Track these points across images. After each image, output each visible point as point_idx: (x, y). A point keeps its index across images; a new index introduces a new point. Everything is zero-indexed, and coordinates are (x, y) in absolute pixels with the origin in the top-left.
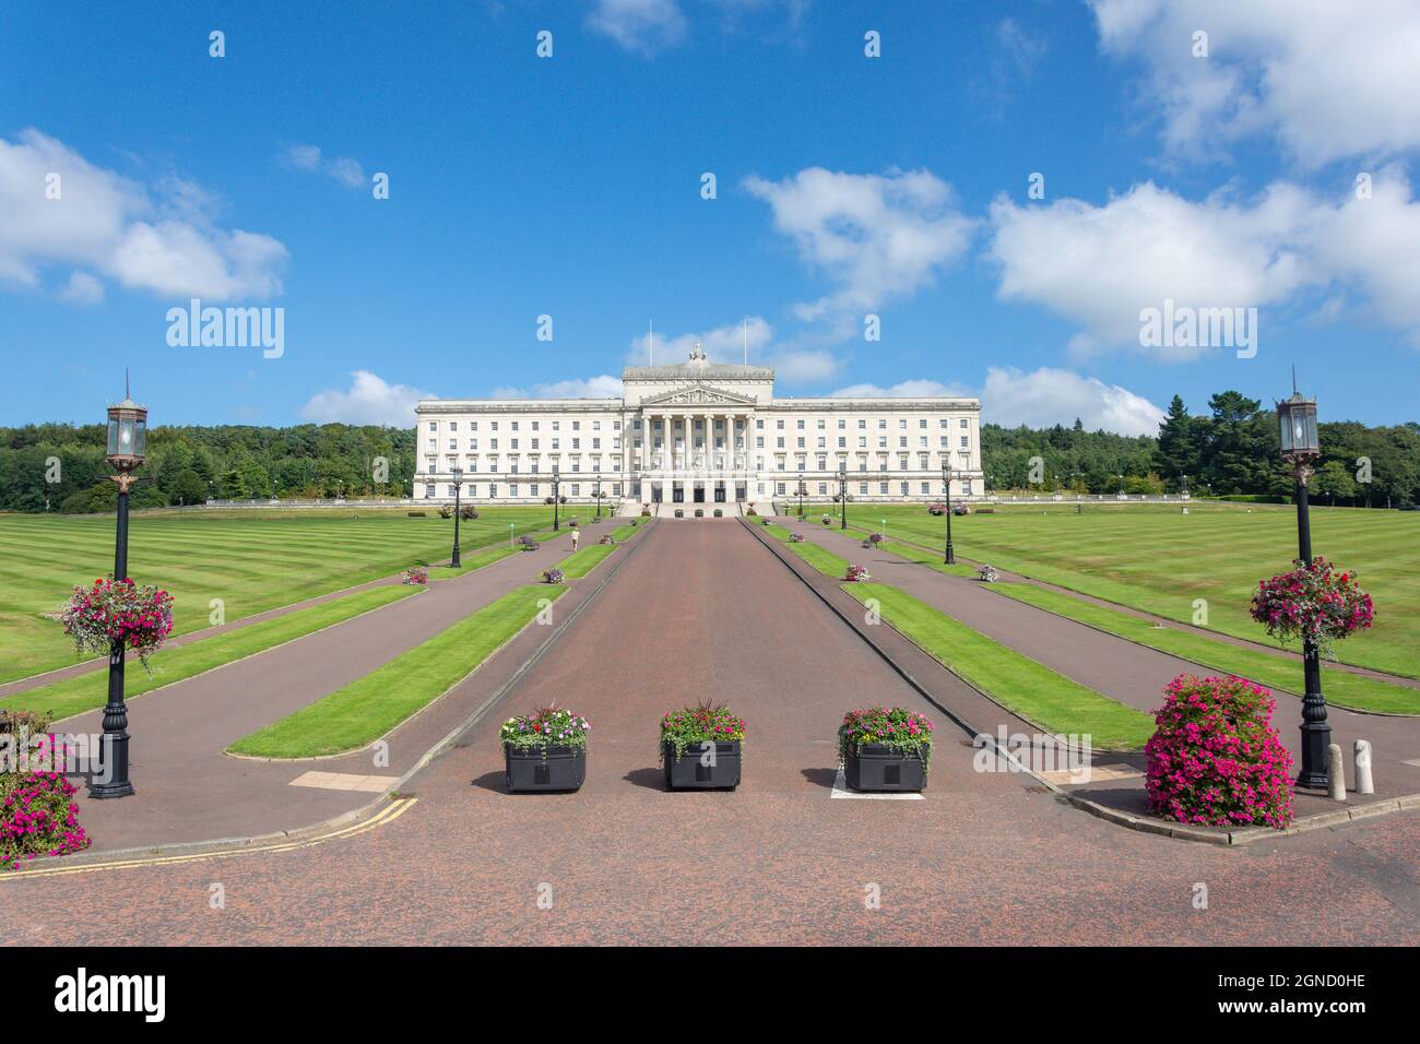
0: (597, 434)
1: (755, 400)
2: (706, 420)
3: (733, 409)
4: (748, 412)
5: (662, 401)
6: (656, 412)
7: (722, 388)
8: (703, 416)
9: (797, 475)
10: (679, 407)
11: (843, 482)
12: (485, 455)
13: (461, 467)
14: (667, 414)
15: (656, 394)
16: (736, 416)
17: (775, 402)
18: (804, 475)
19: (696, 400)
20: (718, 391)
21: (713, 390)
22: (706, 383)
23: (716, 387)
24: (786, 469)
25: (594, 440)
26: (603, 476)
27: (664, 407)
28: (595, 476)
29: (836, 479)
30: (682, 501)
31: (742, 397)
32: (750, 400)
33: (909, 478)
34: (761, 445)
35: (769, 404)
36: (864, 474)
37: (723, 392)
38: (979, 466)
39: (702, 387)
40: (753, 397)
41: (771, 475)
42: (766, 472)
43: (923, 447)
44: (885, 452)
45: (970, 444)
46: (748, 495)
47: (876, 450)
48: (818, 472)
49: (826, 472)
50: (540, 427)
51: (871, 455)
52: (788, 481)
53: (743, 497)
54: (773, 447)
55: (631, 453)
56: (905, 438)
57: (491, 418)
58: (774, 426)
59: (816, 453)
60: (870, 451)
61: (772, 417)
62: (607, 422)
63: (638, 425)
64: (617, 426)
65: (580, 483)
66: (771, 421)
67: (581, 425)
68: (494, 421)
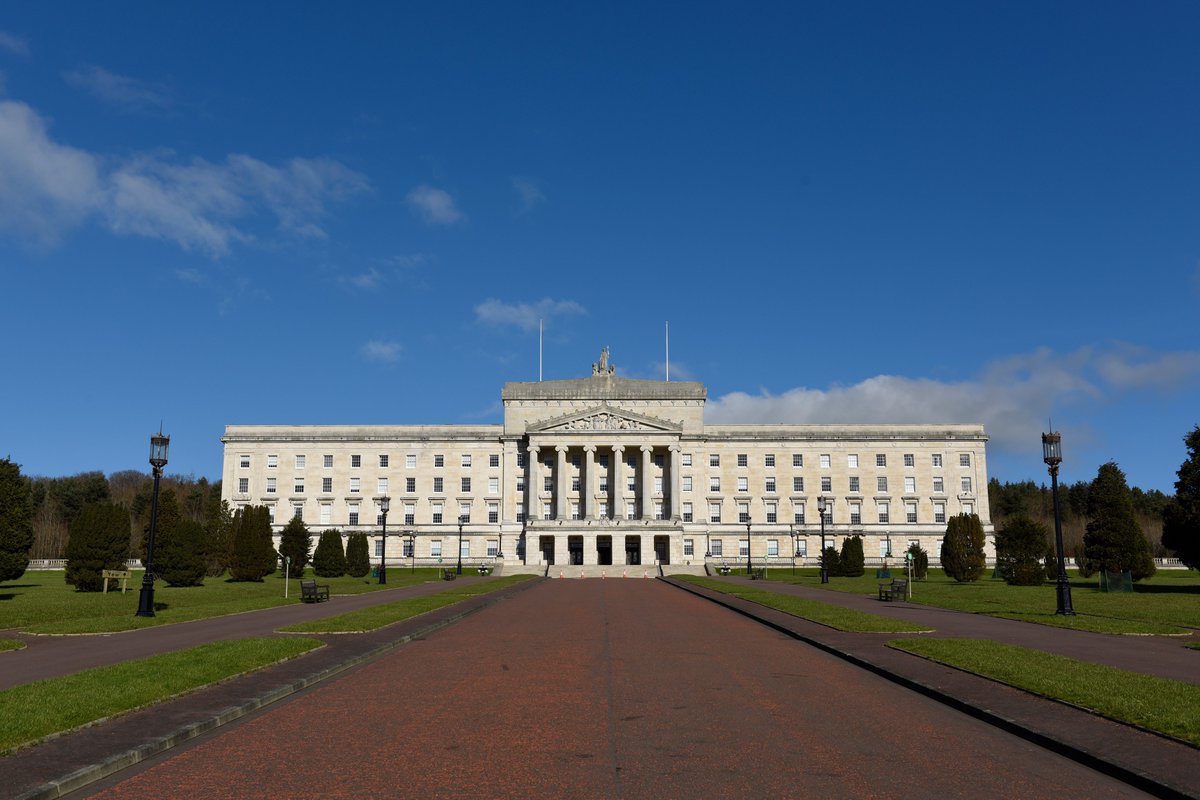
0: (467, 472)
1: (680, 427)
2: (613, 453)
3: (650, 438)
4: (672, 443)
5: (558, 425)
6: (547, 441)
7: (636, 411)
8: (610, 447)
9: (740, 529)
10: (578, 435)
14: (562, 444)
15: (547, 418)
16: (655, 447)
17: (707, 430)
19: (602, 426)
20: (630, 413)
21: (624, 413)
22: (615, 404)
23: (628, 409)
25: (464, 479)
27: (556, 434)
28: (464, 529)
29: (792, 533)
30: (581, 563)
31: (662, 422)
32: (674, 425)
33: (893, 533)
34: (689, 487)
35: (699, 432)
36: (829, 528)
37: (635, 415)
39: (611, 409)
40: (678, 423)
41: (703, 528)
42: (696, 524)
43: (909, 491)
44: (857, 498)
45: (974, 487)
46: (671, 555)
47: (845, 496)
48: (768, 525)
49: (777, 525)
50: (390, 462)
51: (839, 501)
52: (726, 537)
53: (664, 558)
54: (706, 490)
55: (512, 498)
56: (886, 478)
57: (324, 451)
58: (705, 462)
59: (765, 499)
60: (837, 496)
61: (703, 449)
62: (482, 456)
63: (522, 460)
64: (494, 461)
65: (442, 537)
66: (703, 455)
67: (446, 459)
68: (328, 454)
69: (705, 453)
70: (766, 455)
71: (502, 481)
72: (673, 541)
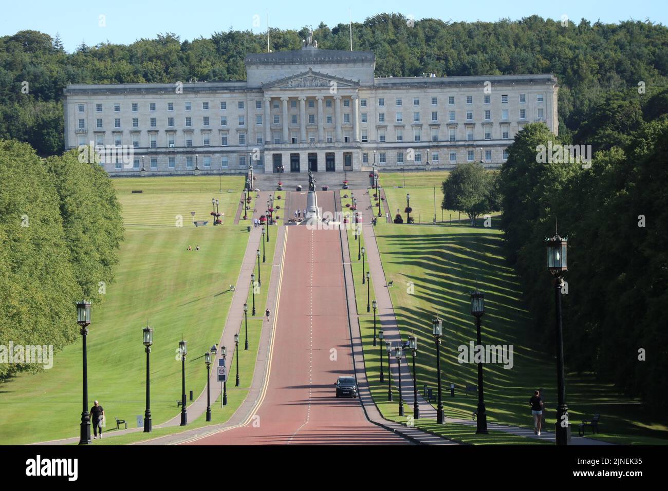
1: (358, 83)
2: (317, 100)
4: (353, 94)
5: (280, 85)
6: (275, 95)
7: (330, 72)
8: (315, 97)
9: (396, 145)
10: (295, 90)
12: (128, 132)
14: (285, 96)
15: (275, 80)
17: (376, 82)
19: (308, 84)
20: (327, 76)
21: (323, 75)
22: (317, 68)
24: (387, 140)
26: (230, 149)
27: (281, 90)
28: (224, 149)
30: (298, 170)
32: (355, 83)
33: (492, 146)
34: (364, 119)
35: (371, 84)
39: (315, 73)
40: (356, 81)
41: (374, 145)
42: (370, 143)
43: (504, 119)
44: (471, 124)
45: (545, 115)
46: (354, 164)
47: (463, 122)
48: (414, 142)
49: (421, 142)
50: (174, 107)
51: (459, 126)
52: (389, 151)
53: (350, 165)
54: (376, 121)
55: (254, 129)
56: (489, 111)
57: (132, 100)
58: (375, 103)
59: (412, 126)
60: (459, 123)
61: (374, 95)
62: (233, 102)
63: (259, 105)
64: (241, 105)
65: (211, 155)
66: (373, 99)
67: (210, 105)
68: (134, 102)
69: (375, 97)
70: (414, 98)
71: (247, 118)
72: (354, 156)
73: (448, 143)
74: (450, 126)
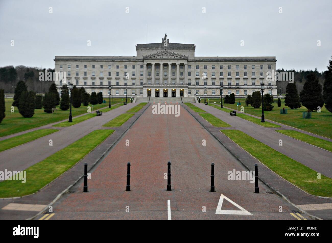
0: (125, 70)
1: (188, 57)
2: (168, 65)
3: (179, 61)
4: (185, 62)
5: (151, 57)
6: (149, 62)
8: (167, 63)
9: (204, 87)
10: (158, 60)
11: (222, 90)
12: (82, 78)
13: (72, 83)
14: (153, 63)
15: (149, 55)
16: (180, 64)
17: (195, 58)
18: (207, 87)
19: (165, 57)
21: (171, 53)
23: (173, 52)
24: (199, 84)
25: (125, 72)
26: (128, 87)
27: (152, 60)
28: (125, 87)
29: (219, 88)
30: (159, 97)
31: (182, 56)
32: (186, 57)
33: (248, 88)
34: (190, 75)
35: (193, 59)
36: (230, 87)
37: (175, 54)
38: (275, 84)
39: (168, 52)
41: (194, 87)
42: (192, 86)
43: (253, 76)
46: (184, 94)
47: (235, 77)
48: (212, 86)
49: (215, 86)
50: (103, 67)
51: (233, 79)
52: (201, 89)
53: (183, 95)
54: (195, 76)
55: (139, 78)
56: (246, 72)
57: (84, 64)
58: (195, 68)
59: (212, 78)
60: (232, 77)
61: (194, 64)
62: (130, 66)
63: (142, 67)
64: (134, 67)
65: (119, 89)
66: (194, 66)
67: (119, 66)
68: (85, 65)
69: (195, 65)
70: (213, 66)
71: (136, 73)
72: (185, 91)
73: (228, 87)
74: (229, 79)
